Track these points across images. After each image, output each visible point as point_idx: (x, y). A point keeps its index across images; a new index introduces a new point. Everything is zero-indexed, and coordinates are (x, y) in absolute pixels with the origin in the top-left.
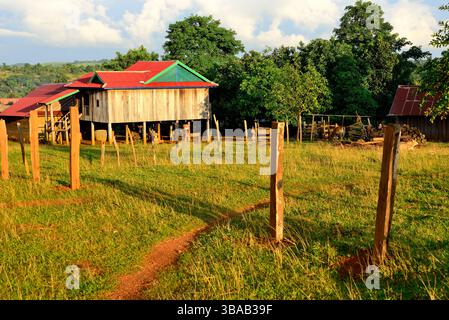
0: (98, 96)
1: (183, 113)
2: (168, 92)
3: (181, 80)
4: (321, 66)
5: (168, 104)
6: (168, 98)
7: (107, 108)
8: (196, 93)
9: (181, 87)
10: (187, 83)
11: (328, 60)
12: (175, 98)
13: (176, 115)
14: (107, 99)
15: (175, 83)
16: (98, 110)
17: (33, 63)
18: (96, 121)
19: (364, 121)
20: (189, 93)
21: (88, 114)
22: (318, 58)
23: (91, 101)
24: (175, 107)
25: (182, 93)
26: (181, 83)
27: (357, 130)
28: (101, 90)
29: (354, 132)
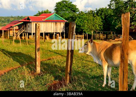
0: (29, 24)
1: (56, 30)
2: (51, 23)
3: (56, 20)
4: (103, 16)
5: (51, 27)
6: (51, 25)
7: (31, 28)
8: (60, 24)
9: (56, 22)
10: (58, 20)
11: (105, 14)
12: (54, 25)
13: (54, 31)
14: (31, 25)
15: (54, 20)
16: (29, 29)
17: (20, 16)
18: (28, 32)
19: (113, 33)
20: (58, 24)
21: (26, 30)
22: (102, 13)
23: (27, 26)
24: (54, 28)
25: (56, 24)
26: (55, 20)
27: (111, 36)
28: (30, 22)
29: (110, 37)
